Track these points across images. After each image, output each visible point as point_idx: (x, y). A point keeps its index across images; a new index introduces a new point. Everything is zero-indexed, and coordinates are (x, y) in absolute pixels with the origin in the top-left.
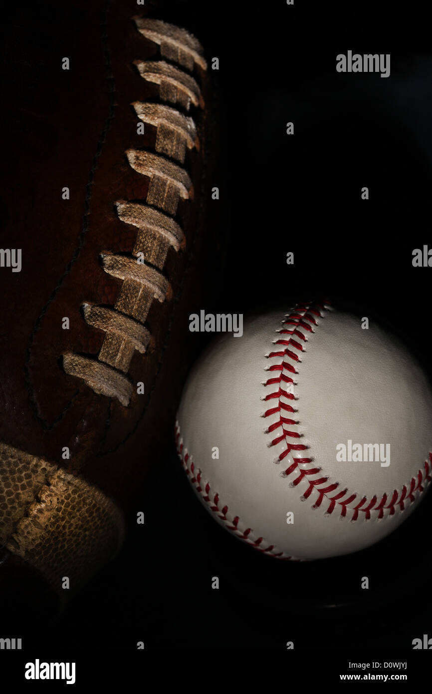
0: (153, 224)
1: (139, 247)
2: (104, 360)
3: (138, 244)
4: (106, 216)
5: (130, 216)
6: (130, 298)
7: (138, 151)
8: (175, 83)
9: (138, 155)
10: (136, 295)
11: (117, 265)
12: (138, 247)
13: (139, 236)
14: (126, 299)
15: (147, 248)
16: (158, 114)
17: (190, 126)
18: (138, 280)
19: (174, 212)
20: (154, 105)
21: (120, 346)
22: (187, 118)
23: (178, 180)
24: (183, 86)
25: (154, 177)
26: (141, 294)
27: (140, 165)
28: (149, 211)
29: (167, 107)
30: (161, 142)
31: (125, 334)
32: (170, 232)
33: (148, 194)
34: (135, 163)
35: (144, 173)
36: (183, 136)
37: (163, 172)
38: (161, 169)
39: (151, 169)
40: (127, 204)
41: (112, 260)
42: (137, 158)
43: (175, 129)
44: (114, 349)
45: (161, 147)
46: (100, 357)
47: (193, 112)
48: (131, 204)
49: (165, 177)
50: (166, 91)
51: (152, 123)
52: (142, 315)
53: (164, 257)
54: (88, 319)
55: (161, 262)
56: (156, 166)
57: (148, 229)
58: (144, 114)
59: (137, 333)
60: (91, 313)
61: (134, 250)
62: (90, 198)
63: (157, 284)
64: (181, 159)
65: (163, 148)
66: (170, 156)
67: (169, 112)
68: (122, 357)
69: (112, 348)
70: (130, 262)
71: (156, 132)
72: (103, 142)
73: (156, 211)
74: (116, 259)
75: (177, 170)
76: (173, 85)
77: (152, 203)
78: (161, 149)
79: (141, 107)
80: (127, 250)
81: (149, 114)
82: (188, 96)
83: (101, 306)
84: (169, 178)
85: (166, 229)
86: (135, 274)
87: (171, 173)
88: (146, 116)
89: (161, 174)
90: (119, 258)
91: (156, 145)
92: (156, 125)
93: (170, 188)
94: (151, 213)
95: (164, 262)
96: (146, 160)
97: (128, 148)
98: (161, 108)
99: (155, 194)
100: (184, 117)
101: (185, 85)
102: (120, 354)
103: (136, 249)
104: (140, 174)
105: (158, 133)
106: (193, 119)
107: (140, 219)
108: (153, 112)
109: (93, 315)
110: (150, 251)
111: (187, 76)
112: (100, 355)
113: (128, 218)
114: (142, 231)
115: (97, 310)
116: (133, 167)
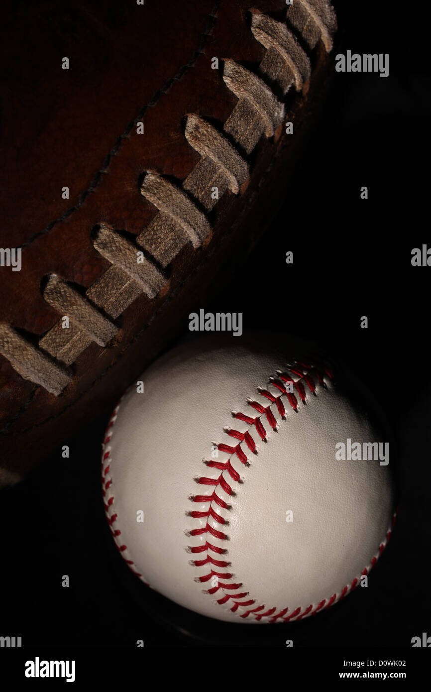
0: (177, 215)
1: (149, 235)
2: (45, 347)
3: (148, 231)
4: (125, 183)
5: (155, 194)
6: (109, 288)
7: (202, 120)
8: (285, 56)
9: (200, 125)
10: (119, 287)
11: (111, 246)
12: (146, 234)
13: (154, 222)
14: (104, 287)
15: (157, 238)
16: (247, 86)
17: (278, 113)
18: (129, 273)
19: (211, 207)
20: (247, 73)
21: (72, 337)
22: (279, 103)
23: (232, 172)
24: (292, 63)
25: (205, 159)
26: (126, 288)
27: (196, 138)
28: (180, 197)
29: (262, 82)
30: (234, 120)
31: (85, 328)
32: (194, 229)
33: (190, 176)
34: (191, 133)
35: (196, 149)
36: (264, 122)
37: (219, 158)
38: (218, 153)
39: (206, 148)
40: (159, 178)
41: (108, 236)
42: (197, 128)
43: (259, 111)
44: (63, 338)
45: (231, 126)
46: (42, 344)
47: (289, 99)
48: (163, 181)
49: (220, 164)
50: (270, 60)
51: (236, 93)
52: (117, 310)
53: (174, 255)
54: (48, 294)
55: (167, 259)
56: (214, 147)
57: (169, 217)
58: (231, 78)
59: (100, 329)
60: (55, 288)
61: (141, 235)
62: (116, 154)
63: (149, 283)
64: (250, 148)
65: (233, 128)
66: (237, 141)
67: (260, 88)
68: (70, 350)
69: (61, 337)
70: (128, 249)
71: (236, 104)
72: (166, 92)
73: (188, 201)
74: (113, 238)
75: (237, 161)
76: (282, 58)
77: (189, 188)
78: (230, 128)
79: (232, 68)
80: (133, 231)
81: (237, 81)
82: (293, 77)
83: (71, 285)
84: (223, 167)
85: (190, 225)
86: (128, 265)
87: (228, 162)
88: (232, 82)
89: (216, 160)
90: (118, 239)
91: (227, 121)
92: (239, 97)
93: (219, 177)
94: (182, 201)
95: (171, 259)
96: (205, 135)
97: (193, 111)
98: (255, 80)
99: (198, 179)
100: (276, 101)
101: (296, 64)
102: (68, 345)
103: (144, 234)
104: (191, 148)
105: (236, 107)
106: (285, 107)
107: (164, 202)
108: (242, 80)
109: (56, 291)
110: (160, 243)
111: (304, 54)
112: (43, 340)
113: (151, 196)
114: (160, 218)
115: (64, 288)
116: (187, 137)
